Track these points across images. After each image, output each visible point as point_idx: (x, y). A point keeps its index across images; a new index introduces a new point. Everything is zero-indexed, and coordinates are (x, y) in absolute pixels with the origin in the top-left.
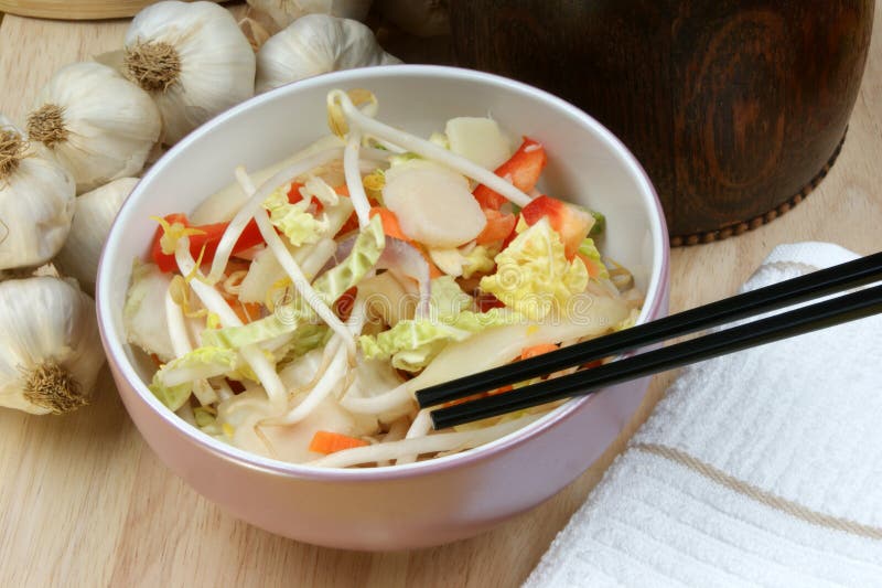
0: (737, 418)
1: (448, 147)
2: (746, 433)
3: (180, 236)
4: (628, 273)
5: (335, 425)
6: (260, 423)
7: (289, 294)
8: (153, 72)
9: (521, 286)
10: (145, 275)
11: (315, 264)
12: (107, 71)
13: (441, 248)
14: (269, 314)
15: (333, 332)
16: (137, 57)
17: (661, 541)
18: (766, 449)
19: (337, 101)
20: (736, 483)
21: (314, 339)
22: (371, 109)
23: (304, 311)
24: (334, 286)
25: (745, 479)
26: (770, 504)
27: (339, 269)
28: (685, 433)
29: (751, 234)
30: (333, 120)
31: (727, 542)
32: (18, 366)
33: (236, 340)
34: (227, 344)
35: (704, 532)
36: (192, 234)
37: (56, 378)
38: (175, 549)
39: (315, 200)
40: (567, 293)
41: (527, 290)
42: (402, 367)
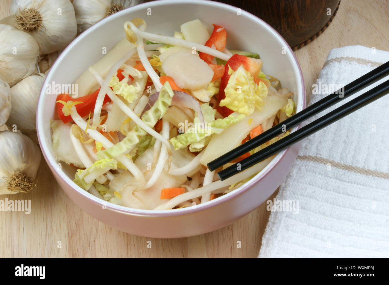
0: (339, 136)
1: (184, 38)
2: (345, 142)
3: (72, 107)
4: (277, 80)
5: (169, 184)
6: (134, 191)
7: (131, 125)
8: (31, 24)
9: (240, 101)
10: (57, 126)
11: (140, 108)
12: (9, 28)
13: (197, 90)
14: (125, 137)
15: (156, 139)
16: (21, 19)
17: (322, 201)
18: (356, 148)
19: (129, 27)
20: (347, 166)
21: (146, 143)
22: (143, 27)
23: (141, 132)
24: (152, 118)
25: (351, 164)
26: (365, 174)
27: (153, 109)
28: (318, 148)
29: (312, 43)
30: (129, 37)
31: (351, 195)
32: (3, 177)
33: (114, 154)
34: (111, 157)
35: (339, 193)
36: (76, 104)
37: (22, 178)
38: (95, 245)
39: (130, 76)
40: (261, 99)
41: (243, 103)
42: (194, 151)
